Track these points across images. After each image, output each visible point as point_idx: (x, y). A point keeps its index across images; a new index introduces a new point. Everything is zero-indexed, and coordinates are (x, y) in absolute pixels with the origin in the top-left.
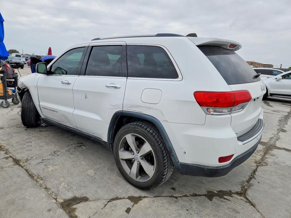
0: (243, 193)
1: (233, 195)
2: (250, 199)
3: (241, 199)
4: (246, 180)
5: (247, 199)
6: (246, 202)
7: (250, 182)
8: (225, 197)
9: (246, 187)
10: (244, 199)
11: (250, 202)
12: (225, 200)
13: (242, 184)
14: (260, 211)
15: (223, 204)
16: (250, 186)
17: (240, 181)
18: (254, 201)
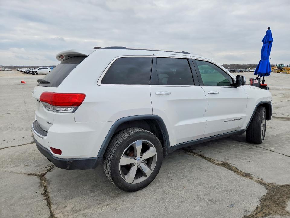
0: (42, 177)
1: (46, 171)
2: (34, 176)
3: (39, 173)
4: (48, 187)
5: (36, 175)
6: (35, 173)
7: (44, 188)
8: (50, 167)
9: (43, 182)
10: (38, 174)
11: (33, 175)
12: (48, 166)
13: (48, 181)
14: (24, 175)
15: (47, 164)
16: (41, 185)
17: (51, 183)
18: (30, 177)
